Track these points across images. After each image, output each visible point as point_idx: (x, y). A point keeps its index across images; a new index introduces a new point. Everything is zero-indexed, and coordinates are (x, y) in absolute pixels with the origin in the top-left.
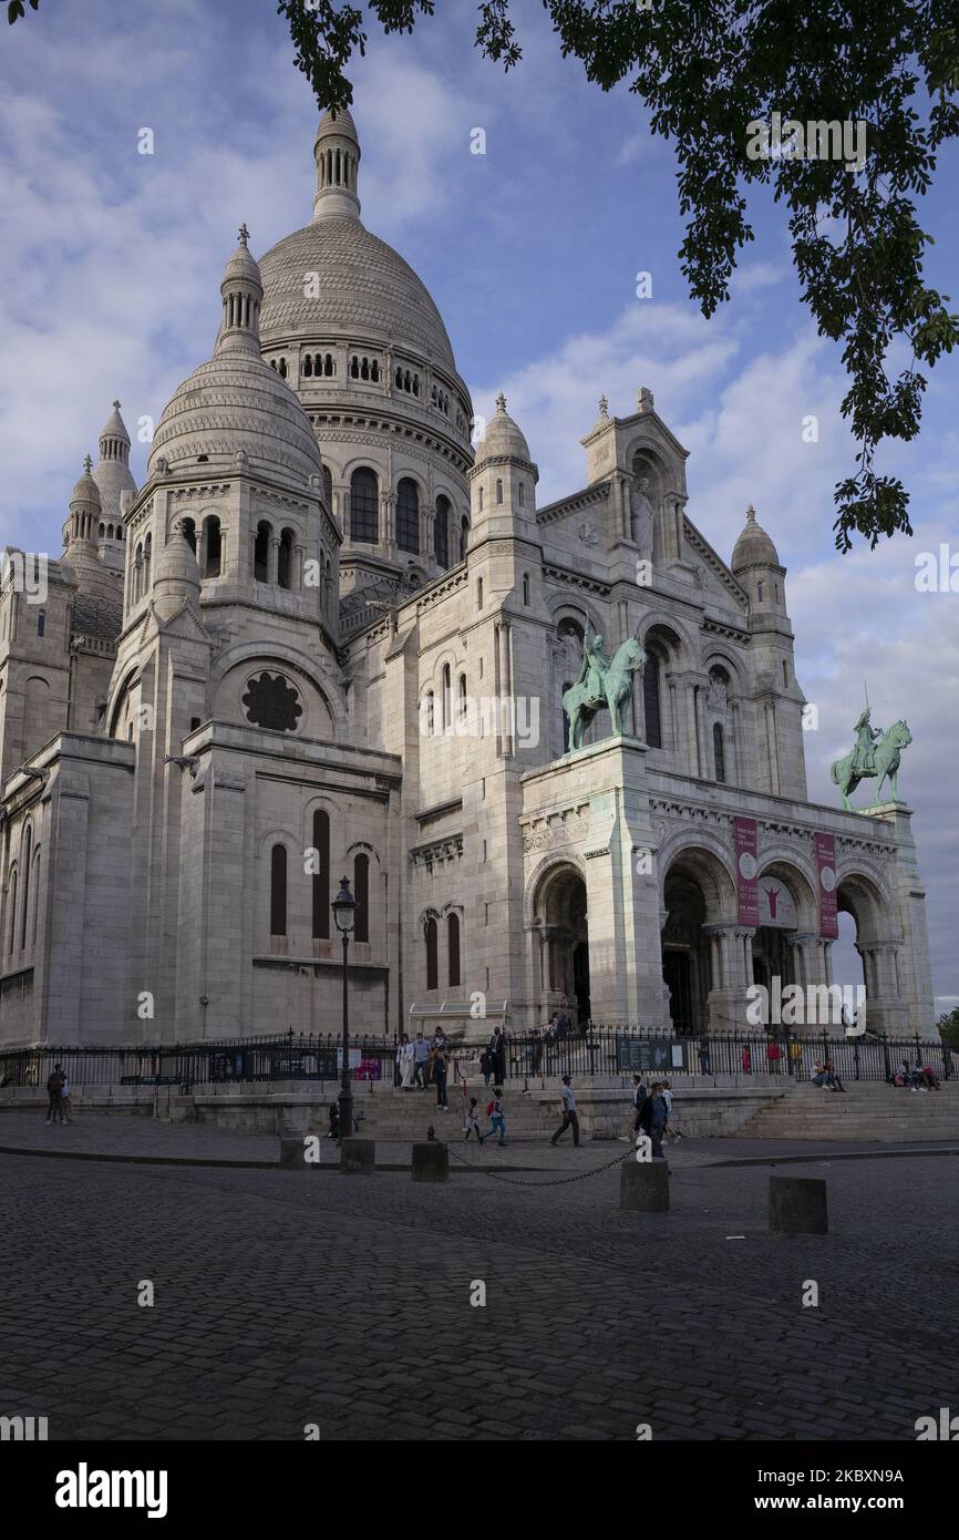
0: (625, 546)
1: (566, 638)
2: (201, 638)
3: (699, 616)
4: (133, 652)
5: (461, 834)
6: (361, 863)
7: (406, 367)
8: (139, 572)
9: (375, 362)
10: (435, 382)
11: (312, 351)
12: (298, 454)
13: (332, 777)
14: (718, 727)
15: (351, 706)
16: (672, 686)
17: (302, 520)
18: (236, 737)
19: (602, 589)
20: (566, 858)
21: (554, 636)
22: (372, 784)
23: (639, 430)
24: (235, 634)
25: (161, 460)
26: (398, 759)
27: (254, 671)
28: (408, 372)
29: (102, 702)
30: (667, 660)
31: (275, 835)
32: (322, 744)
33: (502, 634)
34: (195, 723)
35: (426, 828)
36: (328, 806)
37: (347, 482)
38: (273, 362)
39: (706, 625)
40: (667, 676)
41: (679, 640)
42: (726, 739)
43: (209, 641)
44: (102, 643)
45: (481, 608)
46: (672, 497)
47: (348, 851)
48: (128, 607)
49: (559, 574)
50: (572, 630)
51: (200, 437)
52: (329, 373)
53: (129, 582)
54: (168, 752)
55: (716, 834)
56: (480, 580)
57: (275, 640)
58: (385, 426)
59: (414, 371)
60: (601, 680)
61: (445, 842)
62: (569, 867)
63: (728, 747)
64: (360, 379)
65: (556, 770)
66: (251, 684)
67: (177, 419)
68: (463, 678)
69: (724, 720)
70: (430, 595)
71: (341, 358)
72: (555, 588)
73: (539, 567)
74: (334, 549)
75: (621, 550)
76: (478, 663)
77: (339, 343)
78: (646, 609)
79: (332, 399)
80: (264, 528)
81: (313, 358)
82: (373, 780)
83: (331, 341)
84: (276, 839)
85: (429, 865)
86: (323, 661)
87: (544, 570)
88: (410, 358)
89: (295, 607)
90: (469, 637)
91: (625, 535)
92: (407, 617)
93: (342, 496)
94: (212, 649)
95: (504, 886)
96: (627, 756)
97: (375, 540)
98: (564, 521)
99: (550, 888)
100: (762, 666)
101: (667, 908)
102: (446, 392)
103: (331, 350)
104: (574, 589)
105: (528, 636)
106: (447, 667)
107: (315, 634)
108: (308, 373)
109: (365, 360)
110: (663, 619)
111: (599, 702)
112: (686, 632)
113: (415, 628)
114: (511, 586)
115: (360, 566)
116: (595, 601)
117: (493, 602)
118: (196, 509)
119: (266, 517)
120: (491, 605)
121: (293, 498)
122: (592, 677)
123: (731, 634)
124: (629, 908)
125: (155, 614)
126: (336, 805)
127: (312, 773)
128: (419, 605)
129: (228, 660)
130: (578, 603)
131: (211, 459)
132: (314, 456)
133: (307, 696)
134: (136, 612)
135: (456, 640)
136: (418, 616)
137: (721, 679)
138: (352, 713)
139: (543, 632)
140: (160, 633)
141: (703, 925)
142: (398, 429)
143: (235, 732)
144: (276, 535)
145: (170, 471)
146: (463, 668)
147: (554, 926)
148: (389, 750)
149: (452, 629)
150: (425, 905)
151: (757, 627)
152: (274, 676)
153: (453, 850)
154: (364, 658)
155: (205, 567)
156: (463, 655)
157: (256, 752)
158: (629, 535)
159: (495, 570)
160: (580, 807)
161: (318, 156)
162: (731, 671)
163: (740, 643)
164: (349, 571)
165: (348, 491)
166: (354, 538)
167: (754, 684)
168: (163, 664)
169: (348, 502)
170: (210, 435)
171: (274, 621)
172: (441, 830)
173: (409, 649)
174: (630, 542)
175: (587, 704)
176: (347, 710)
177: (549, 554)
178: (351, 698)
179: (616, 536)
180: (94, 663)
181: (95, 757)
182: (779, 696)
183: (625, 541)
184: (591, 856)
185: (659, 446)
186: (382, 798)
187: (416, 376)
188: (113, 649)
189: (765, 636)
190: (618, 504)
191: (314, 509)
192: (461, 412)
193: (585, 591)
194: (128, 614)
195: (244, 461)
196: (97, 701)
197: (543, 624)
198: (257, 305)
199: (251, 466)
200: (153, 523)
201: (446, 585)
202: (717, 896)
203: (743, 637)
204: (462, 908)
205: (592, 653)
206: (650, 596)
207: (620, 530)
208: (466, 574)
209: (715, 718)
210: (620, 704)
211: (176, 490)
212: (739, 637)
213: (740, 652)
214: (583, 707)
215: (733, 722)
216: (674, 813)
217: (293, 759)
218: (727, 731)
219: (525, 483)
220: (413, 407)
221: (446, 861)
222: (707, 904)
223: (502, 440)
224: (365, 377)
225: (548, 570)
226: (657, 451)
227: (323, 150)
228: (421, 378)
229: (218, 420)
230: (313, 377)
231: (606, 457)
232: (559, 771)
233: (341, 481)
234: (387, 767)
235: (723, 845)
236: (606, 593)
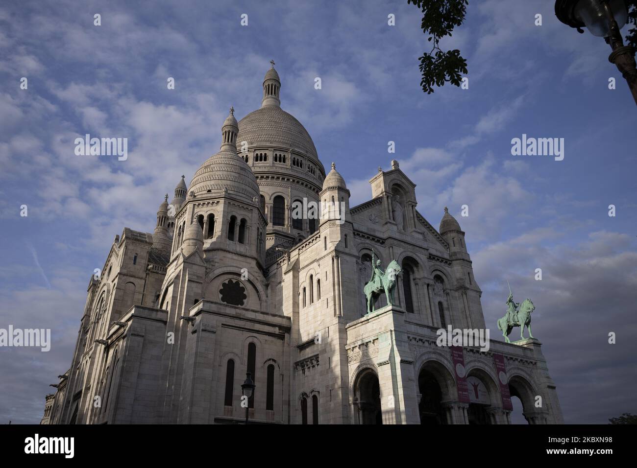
0: (390, 223)
1: (366, 262)
2: (202, 264)
3: (427, 253)
4: (172, 271)
5: (318, 355)
6: (271, 369)
7: (297, 157)
8: (179, 237)
9: (284, 156)
10: (309, 163)
11: (259, 152)
12: (250, 189)
13: (257, 327)
14: (440, 303)
15: (269, 295)
16: (416, 284)
17: (250, 215)
18: (214, 308)
19: (381, 241)
20: (369, 366)
21: (360, 261)
22: (276, 330)
23: (393, 176)
24: (218, 263)
25: (192, 192)
26: (289, 318)
27: (225, 279)
28: (298, 159)
29: (158, 293)
30: (413, 272)
31: (229, 354)
32: (253, 311)
33: (335, 261)
34: (196, 301)
35: (302, 351)
36: (255, 341)
37: (272, 202)
38: (243, 157)
39: (430, 257)
40: (414, 279)
41: (418, 263)
42: (445, 309)
43: (205, 265)
44: (161, 268)
45: (326, 249)
46: (410, 203)
47: (264, 363)
48: (173, 252)
49: (361, 235)
50: (368, 259)
51: (208, 183)
52: (265, 160)
53: (175, 241)
54: (182, 315)
55: (443, 354)
56: (326, 238)
57: (235, 265)
58: (288, 180)
59: (300, 159)
60: (381, 280)
61: (311, 359)
62: (370, 371)
63: (446, 313)
64: (278, 162)
65: (362, 322)
66: (224, 285)
67: (200, 176)
68: (319, 281)
69: (443, 299)
70: (304, 245)
71: (270, 155)
72: (360, 241)
73: (352, 232)
74: (264, 228)
75: (389, 224)
76: (325, 274)
77: (269, 149)
78: (402, 250)
79: (266, 170)
80: (233, 218)
81: (259, 155)
82: (277, 328)
83: (267, 148)
84: (230, 356)
85: (303, 370)
86: (257, 275)
87: (354, 233)
88: (299, 154)
89: (245, 251)
90: (321, 262)
91: (390, 219)
92: (294, 255)
93: (269, 207)
94: (207, 269)
95: (339, 382)
96: (395, 314)
97: (283, 225)
98: (362, 213)
99: (361, 381)
100: (458, 275)
101: (421, 393)
102: (314, 167)
103: (266, 152)
104: (368, 241)
105: (347, 261)
106: (311, 276)
107: (254, 263)
108: (257, 160)
109: (280, 155)
110: (410, 254)
111: (381, 290)
112: (421, 260)
113: (298, 260)
114: (339, 239)
115: (277, 235)
116: (378, 246)
117: (331, 247)
118: (205, 211)
119: (234, 214)
120: (330, 248)
121: (247, 206)
122: (377, 279)
123: (442, 261)
124: (401, 392)
125: (183, 254)
126: (261, 341)
127: (249, 325)
128: (300, 249)
129: (214, 274)
130: (370, 247)
131: (212, 191)
132: (257, 191)
133: (249, 290)
134: (176, 254)
135: (316, 264)
136: (299, 254)
137: (439, 281)
138: (270, 297)
139: (354, 260)
140: (184, 262)
141: (441, 402)
142: (294, 181)
143: (213, 305)
144: (238, 221)
145: (195, 196)
146: (319, 276)
147: (365, 402)
148: (285, 314)
149: (314, 259)
150: (302, 391)
151: (454, 258)
152: (234, 281)
153: (315, 362)
154: (275, 273)
155: (207, 235)
156: (318, 270)
157: (222, 315)
158: (392, 218)
159: (331, 233)
160: (374, 340)
161: (265, 86)
162: (444, 277)
163: (446, 265)
164: (271, 238)
165: (272, 205)
166: (274, 224)
167: (455, 283)
168: (184, 275)
169: (272, 210)
170: (213, 182)
171: (235, 257)
172: (309, 352)
173: (295, 269)
174: (393, 222)
175: (375, 291)
176: (267, 297)
177: (356, 226)
178: (269, 291)
179: (386, 219)
180: (157, 276)
181: (149, 317)
182: (468, 289)
183: (391, 221)
184: (381, 364)
185: (403, 183)
186: (281, 337)
187: (301, 161)
188: (165, 270)
189: (458, 261)
190: (386, 206)
191: (256, 211)
192: (321, 174)
193: (373, 242)
194: (173, 255)
195: (226, 192)
196: (156, 293)
197: (354, 256)
198: (236, 135)
199: (229, 194)
200: (187, 217)
201: (311, 240)
202: (447, 386)
203: (448, 262)
204: (319, 392)
205: (376, 267)
206: (403, 244)
207: (388, 216)
208: (319, 236)
209: (438, 299)
210: (390, 290)
211: (197, 204)
212: (446, 262)
213: (447, 269)
214: (373, 292)
215: (447, 301)
216: (420, 343)
217: (240, 318)
218: (445, 305)
219: (344, 197)
220: (300, 172)
221: (311, 368)
222: (442, 390)
223: (334, 180)
224: (280, 161)
225: (356, 233)
226: (402, 184)
227: (266, 84)
228: (303, 162)
229: (216, 176)
230: (259, 162)
231: (380, 187)
232: (364, 323)
233: (269, 202)
234: (284, 322)
235: (447, 360)
236: (383, 243)
